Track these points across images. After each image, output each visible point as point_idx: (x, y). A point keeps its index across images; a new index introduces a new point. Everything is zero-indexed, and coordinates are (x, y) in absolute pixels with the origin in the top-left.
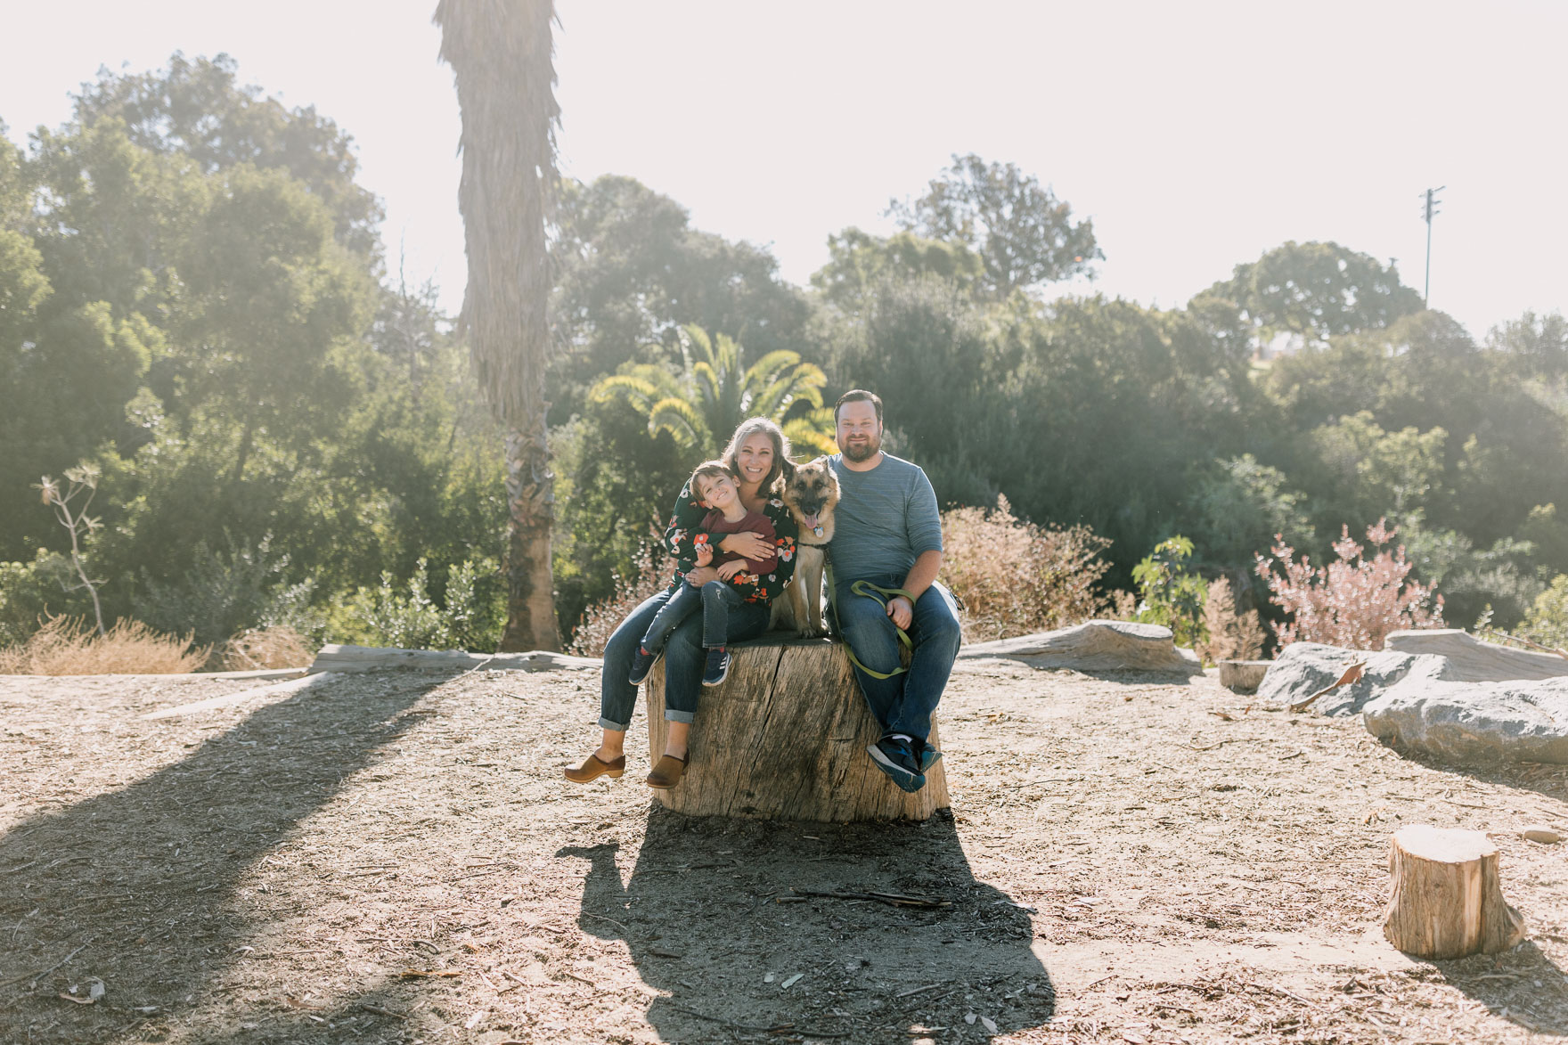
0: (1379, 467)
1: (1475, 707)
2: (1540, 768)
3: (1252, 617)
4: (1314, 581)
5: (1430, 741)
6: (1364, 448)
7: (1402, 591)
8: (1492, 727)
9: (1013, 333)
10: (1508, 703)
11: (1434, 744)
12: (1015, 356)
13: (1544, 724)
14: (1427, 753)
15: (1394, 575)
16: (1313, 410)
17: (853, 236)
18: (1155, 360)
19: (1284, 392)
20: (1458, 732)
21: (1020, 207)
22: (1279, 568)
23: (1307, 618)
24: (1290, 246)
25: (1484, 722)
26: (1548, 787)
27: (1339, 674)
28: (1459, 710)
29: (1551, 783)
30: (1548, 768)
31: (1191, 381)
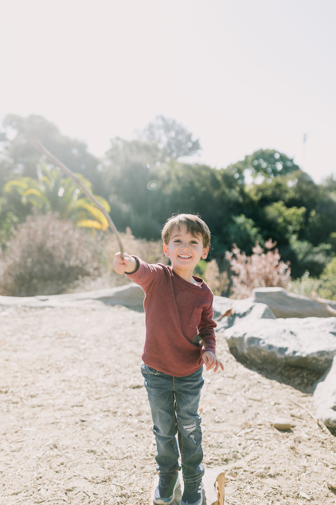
0: (285, 221)
1: (267, 338)
2: (294, 371)
3: (225, 275)
4: (246, 262)
5: (248, 354)
6: (280, 214)
7: (277, 266)
8: (274, 350)
9: (169, 173)
10: (284, 336)
11: (250, 356)
12: (169, 181)
13: (296, 350)
14: (246, 358)
15: (274, 260)
16: (266, 201)
17: (118, 138)
18: (216, 184)
19: (256, 195)
20: (259, 350)
21: (177, 133)
22: (234, 256)
23: (243, 275)
24: (261, 150)
25: (270, 347)
26: (296, 383)
27: (223, 312)
28: (260, 339)
29: (298, 381)
30: (298, 371)
31: (227, 191)
